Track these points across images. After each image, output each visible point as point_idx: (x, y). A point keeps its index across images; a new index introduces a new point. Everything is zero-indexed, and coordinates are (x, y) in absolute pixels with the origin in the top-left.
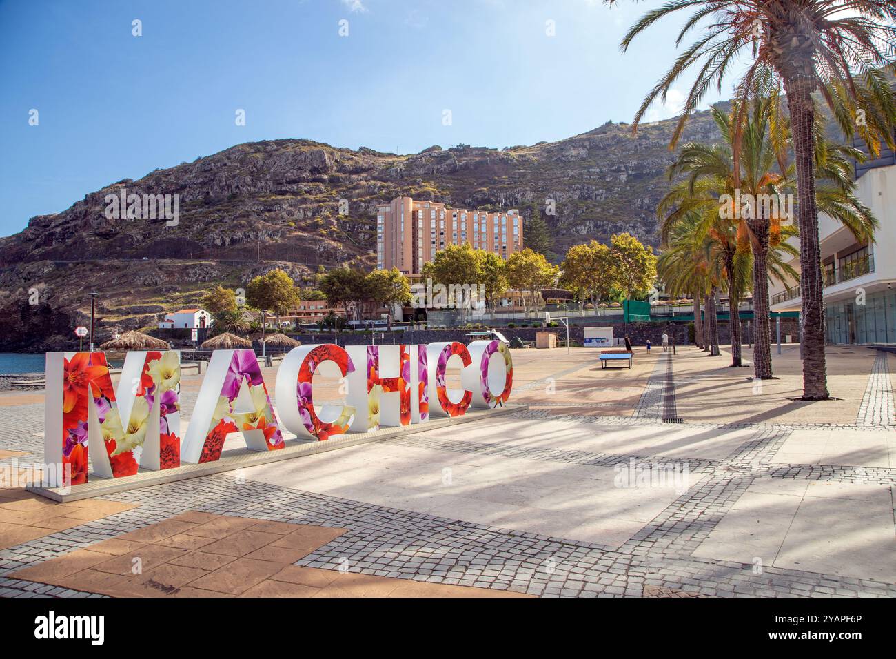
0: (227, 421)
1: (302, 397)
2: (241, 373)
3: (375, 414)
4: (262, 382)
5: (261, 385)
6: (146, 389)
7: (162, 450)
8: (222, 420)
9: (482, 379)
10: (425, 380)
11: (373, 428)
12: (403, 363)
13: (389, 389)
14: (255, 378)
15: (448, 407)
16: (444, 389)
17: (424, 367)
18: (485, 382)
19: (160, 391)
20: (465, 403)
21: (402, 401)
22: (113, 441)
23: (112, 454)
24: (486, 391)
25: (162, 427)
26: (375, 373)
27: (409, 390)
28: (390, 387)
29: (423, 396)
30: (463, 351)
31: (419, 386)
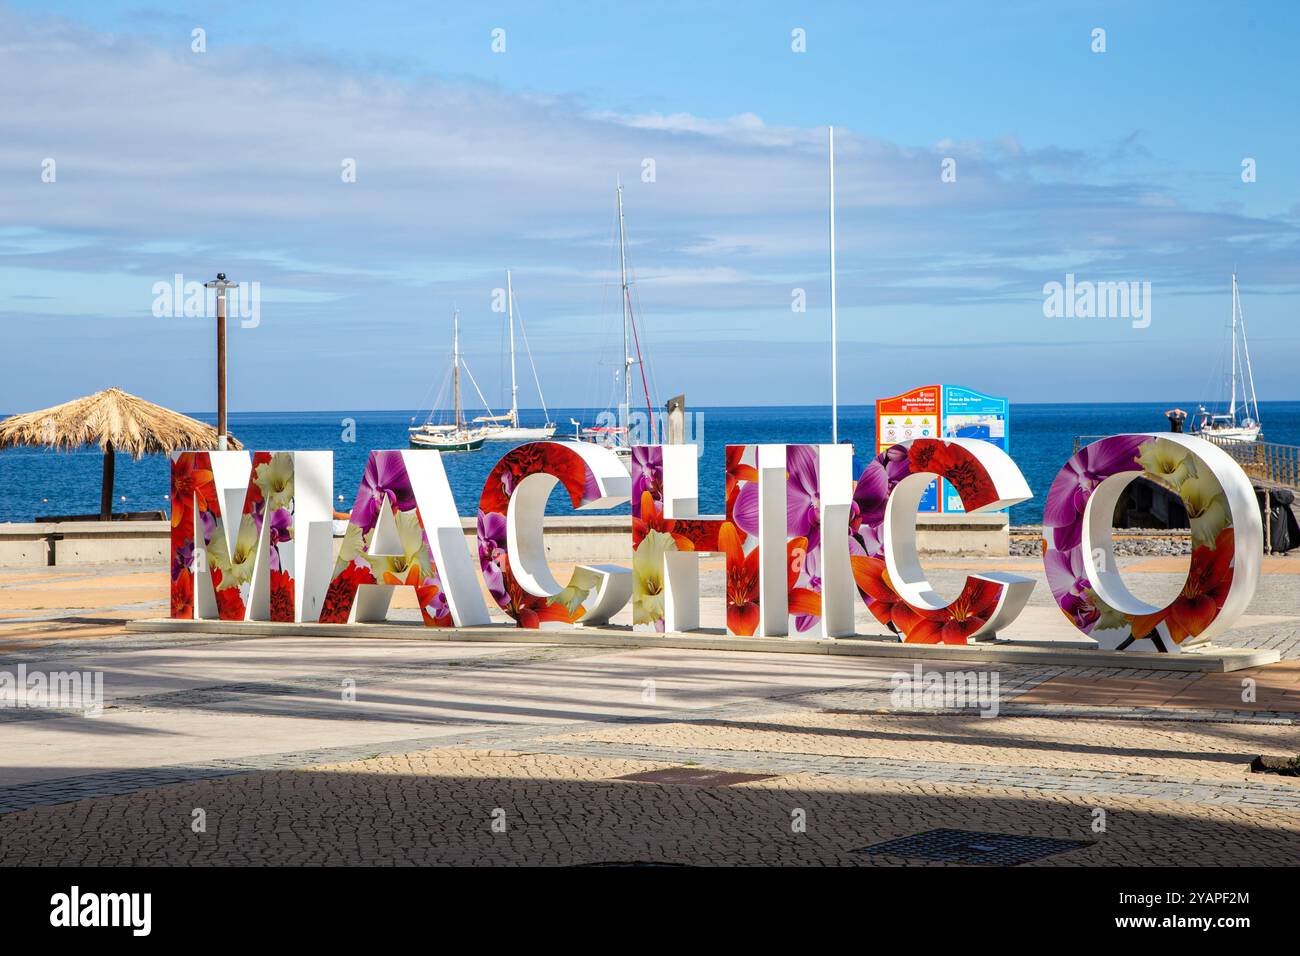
0: (360, 564)
1: (486, 540)
2: (380, 490)
3: (652, 594)
4: (414, 505)
5: (414, 510)
6: (254, 504)
7: (272, 592)
8: (352, 562)
9: (1051, 551)
10: (810, 533)
11: (648, 624)
12: (736, 490)
13: (691, 545)
14: (403, 497)
15: (896, 613)
16: (877, 563)
17: (807, 500)
18: (1067, 564)
19: (270, 509)
20: (968, 612)
21: (732, 577)
22: (219, 571)
23: (218, 588)
24: (1074, 592)
25: (273, 561)
26: (654, 505)
27: (756, 553)
28: (694, 541)
29: (802, 573)
30: (959, 465)
31: (789, 547)
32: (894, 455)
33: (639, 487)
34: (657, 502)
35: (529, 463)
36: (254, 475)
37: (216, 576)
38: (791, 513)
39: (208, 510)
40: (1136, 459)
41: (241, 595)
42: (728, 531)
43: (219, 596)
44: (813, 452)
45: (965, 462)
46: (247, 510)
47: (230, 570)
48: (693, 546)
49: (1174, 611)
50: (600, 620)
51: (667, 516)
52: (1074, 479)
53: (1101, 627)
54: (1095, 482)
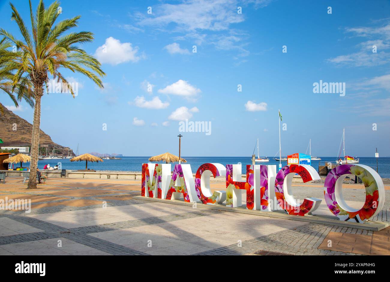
0: (173, 188)
1: (197, 184)
2: (177, 172)
3: (230, 198)
4: (183, 176)
7: (158, 192)
9: (326, 194)
10: (266, 186)
11: (229, 205)
12: (249, 175)
13: (239, 188)
14: (181, 174)
17: (265, 178)
18: (331, 197)
19: (158, 176)
20: (305, 208)
21: (248, 195)
24: (333, 205)
25: (158, 186)
26: (231, 178)
27: (253, 190)
28: (239, 187)
29: (264, 196)
30: (302, 171)
31: (261, 189)
32: (286, 168)
33: (228, 174)
35: (205, 168)
36: (155, 168)
37: (149, 188)
38: (261, 181)
39: (148, 175)
40: (349, 171)
41: (153, 193)
42: (247, 185)
43: (149, 192)
44: (266, 166)
45: (304, 170)
46: (154, 175)
47: (151, 187)
49: (361, 212)
50: (220, 203)
51: (234, 180)
52: (332, 176)
53: (340, 214)
54: (338, 177)
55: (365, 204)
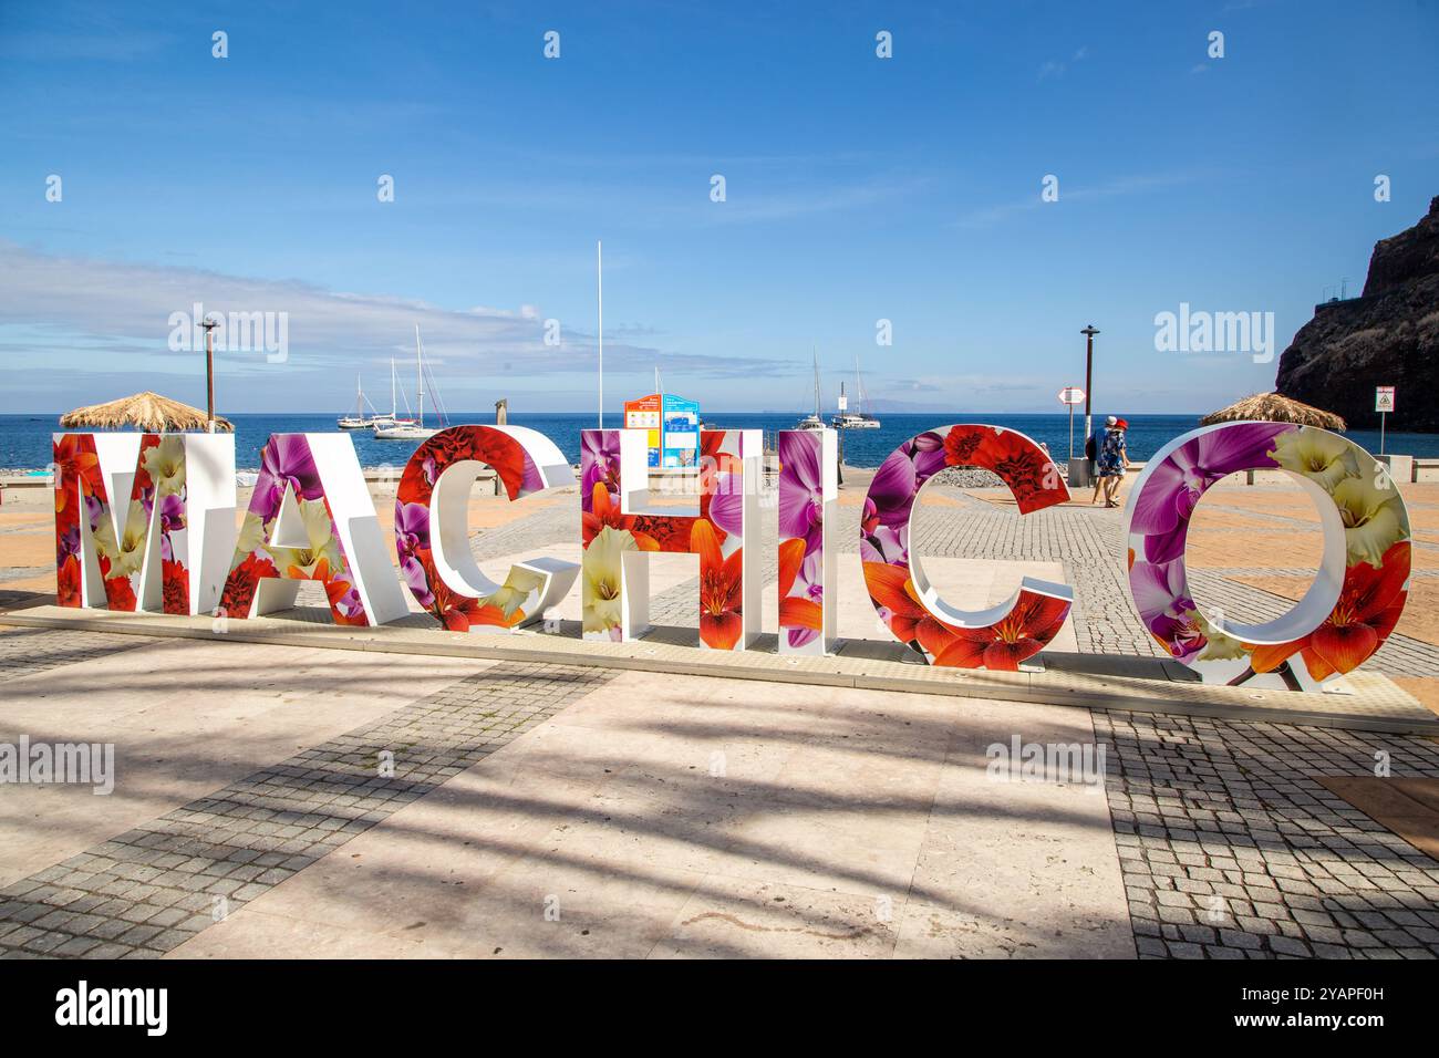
0: (261, 555)
1: (406, 533)
2: (283, 476)
3: (606, 599)
4: (322, 494)
5: (323, 498)
6: (143, 489)
7: (165, 583)
8: (253, 555)
9: (1140, 563)
10: (810, 533)
11: (601, 632)
12: (714, 482)
13: (656, 544)
14: (309, 485)
15: (922, 631)
16: (899, 572)
17: (806, 496)
18: (1162, 578)
19: (161, 495)
20: (1021, 632)
21: (707, 582)
22: (107, 559)
23: (107, 577)
24: (1170, 614)
25: (165, 551)
26: (608, 498)
27: (738, 556)
28: (659, 540)
29: (798, 581)
30: (1016, 458)
31: (782, 549)
32: (924, 444)
33: (589, 480)
34: (612, 495)
35: (456, 449)
36: (142, 459)
37: (105, 564)
38: (784, 510)
39: (94, 495)
40: (1269, 454)
41: (131, 584)
42: (702, 529)
43: (108, 585)
44: (814, 439)
45: (1024, 454)
46: (135, 496)
47: (119, 558)
48: (659, 547)
49: (1314, 642)
51: (625, 510)
52: (1177, 477)
53: (1207, 657)
54: (1207, 481)
55: (1339, 606)
